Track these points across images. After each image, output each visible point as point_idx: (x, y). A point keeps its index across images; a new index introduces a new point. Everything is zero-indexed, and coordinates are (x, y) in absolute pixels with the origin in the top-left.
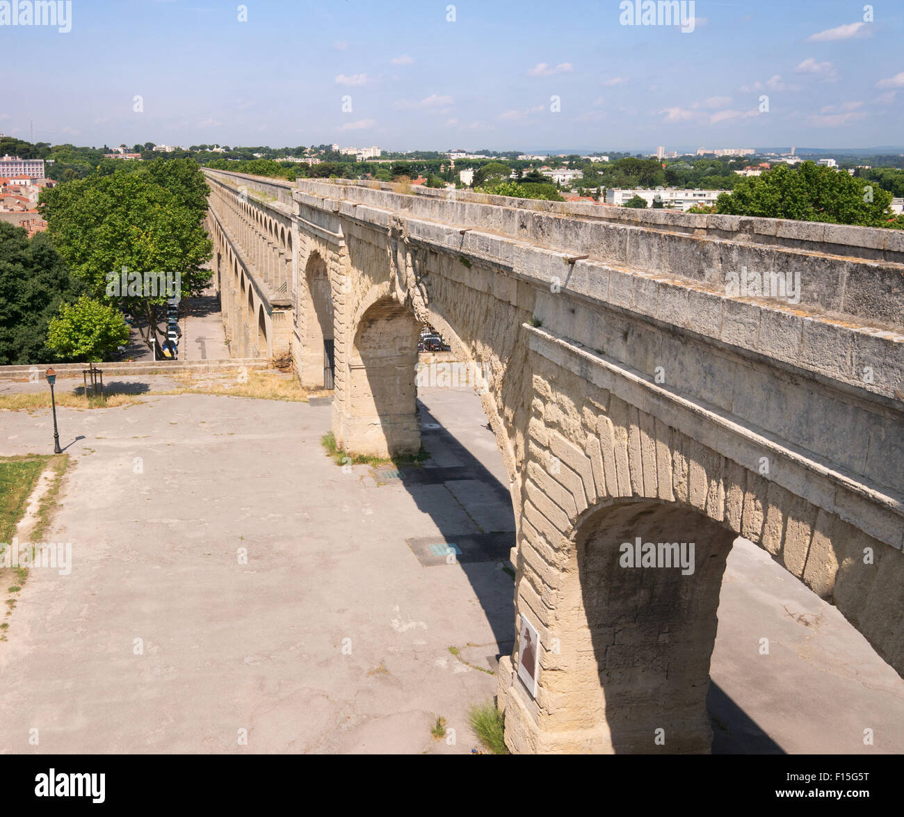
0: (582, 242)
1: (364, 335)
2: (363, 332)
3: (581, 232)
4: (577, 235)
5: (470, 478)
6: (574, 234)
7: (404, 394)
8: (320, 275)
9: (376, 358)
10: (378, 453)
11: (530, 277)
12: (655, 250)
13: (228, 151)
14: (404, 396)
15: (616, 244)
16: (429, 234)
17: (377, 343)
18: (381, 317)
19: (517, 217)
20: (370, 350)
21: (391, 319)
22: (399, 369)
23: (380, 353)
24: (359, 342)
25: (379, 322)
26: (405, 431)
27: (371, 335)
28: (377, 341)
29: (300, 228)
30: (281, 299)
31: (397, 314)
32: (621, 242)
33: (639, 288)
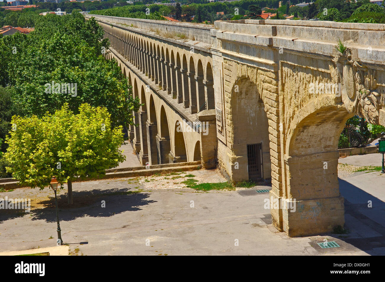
1: (298, 137)
2: (298, 136)
7: (329, 182)
8: (242, 95)
9: (307, 155)
18: (313, 123)
20: (302, 149)
21: (320, 124)
23: (309, 151)
24: (294, 144)
25: (311, 127)
26: (332, 211)
27: (303, 138)
28: (308, 143)
29: (225, 59)
30: (206, 115)
31: (326, 120)
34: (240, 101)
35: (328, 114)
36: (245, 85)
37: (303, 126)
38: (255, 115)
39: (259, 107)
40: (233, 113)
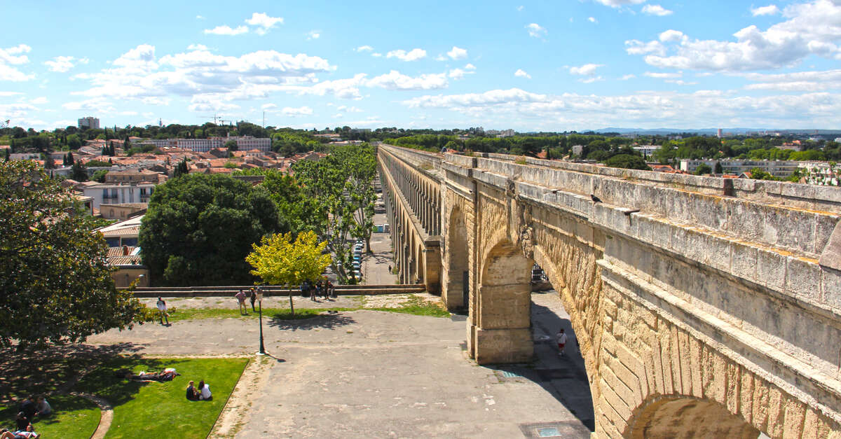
0: (635, 199)
1: (491, 268)
2: (490, 266)
4: (632, 194)
5: (572, 378)
6: (629, 194)
7: (521, 313)
8: (461, 223)
9: (500, 285)
11: (600, 225)
12: (685, 205)
14: (521, 315)
15: (658, 201)
16: (532, 193)
18: (503, 254)
19: (592, 180)
20: (495, 280)
21: (511, 256)
23: (502, 282)
24: (486, 274)
25: (501, 258)
26: (521, 341)
27: (496, 268)
28: (501, 273)
29: (447, 188)
30: (432, 240)
32: (662, 199)
33: (673, 233)
34: (459, 229)
37: (493, 257)
40: (451, 240)
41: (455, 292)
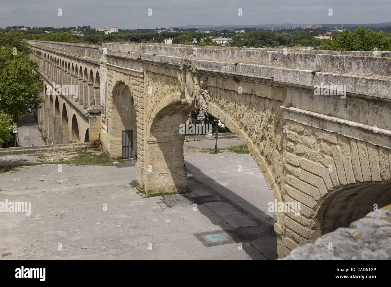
0: (316, 64)
1: (156, 124)
3: (315, 60)
4: (313, 61)
5: (218, 201)
6: (311, 61)
7: (177, 156)
8: (120, 95)
9: (163, 137)
10: (164, 190)
11: (286, 83)
12: (361, 65)
13: (30, 30)
14: (178, 158)
15: (337, 64)
16: (211, 66)
17: (163, 129)
18: (167, 114)
19: (270, 55)
20: (159, 133)
21: (172, 115)
22: (174, 142)
23: (164, 134)
24: (153, 129)
25: (165, 117)
26: (179, 177)
27: (160, 125)
28: (163, 128)
29: (108, 69)
30: (94, 109)
31: (175, 112)
32: (340, 63)
33: (356, 82)
34: (118, 99)
35: (177, 107)
36: (122, 87)
37: (160, 116)
38: (129, 109)
39: (132, 104)
41: (116, 146)
